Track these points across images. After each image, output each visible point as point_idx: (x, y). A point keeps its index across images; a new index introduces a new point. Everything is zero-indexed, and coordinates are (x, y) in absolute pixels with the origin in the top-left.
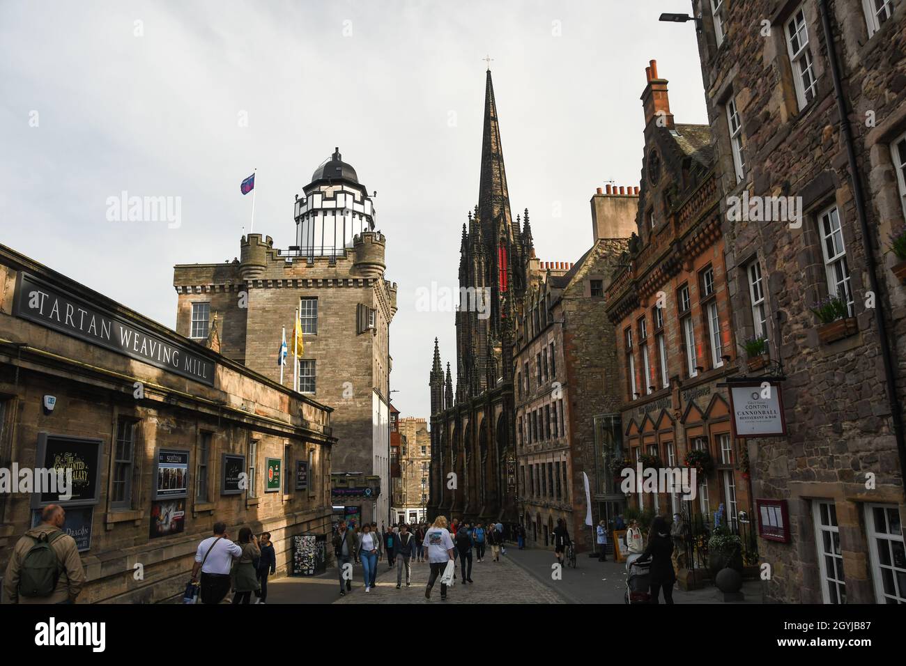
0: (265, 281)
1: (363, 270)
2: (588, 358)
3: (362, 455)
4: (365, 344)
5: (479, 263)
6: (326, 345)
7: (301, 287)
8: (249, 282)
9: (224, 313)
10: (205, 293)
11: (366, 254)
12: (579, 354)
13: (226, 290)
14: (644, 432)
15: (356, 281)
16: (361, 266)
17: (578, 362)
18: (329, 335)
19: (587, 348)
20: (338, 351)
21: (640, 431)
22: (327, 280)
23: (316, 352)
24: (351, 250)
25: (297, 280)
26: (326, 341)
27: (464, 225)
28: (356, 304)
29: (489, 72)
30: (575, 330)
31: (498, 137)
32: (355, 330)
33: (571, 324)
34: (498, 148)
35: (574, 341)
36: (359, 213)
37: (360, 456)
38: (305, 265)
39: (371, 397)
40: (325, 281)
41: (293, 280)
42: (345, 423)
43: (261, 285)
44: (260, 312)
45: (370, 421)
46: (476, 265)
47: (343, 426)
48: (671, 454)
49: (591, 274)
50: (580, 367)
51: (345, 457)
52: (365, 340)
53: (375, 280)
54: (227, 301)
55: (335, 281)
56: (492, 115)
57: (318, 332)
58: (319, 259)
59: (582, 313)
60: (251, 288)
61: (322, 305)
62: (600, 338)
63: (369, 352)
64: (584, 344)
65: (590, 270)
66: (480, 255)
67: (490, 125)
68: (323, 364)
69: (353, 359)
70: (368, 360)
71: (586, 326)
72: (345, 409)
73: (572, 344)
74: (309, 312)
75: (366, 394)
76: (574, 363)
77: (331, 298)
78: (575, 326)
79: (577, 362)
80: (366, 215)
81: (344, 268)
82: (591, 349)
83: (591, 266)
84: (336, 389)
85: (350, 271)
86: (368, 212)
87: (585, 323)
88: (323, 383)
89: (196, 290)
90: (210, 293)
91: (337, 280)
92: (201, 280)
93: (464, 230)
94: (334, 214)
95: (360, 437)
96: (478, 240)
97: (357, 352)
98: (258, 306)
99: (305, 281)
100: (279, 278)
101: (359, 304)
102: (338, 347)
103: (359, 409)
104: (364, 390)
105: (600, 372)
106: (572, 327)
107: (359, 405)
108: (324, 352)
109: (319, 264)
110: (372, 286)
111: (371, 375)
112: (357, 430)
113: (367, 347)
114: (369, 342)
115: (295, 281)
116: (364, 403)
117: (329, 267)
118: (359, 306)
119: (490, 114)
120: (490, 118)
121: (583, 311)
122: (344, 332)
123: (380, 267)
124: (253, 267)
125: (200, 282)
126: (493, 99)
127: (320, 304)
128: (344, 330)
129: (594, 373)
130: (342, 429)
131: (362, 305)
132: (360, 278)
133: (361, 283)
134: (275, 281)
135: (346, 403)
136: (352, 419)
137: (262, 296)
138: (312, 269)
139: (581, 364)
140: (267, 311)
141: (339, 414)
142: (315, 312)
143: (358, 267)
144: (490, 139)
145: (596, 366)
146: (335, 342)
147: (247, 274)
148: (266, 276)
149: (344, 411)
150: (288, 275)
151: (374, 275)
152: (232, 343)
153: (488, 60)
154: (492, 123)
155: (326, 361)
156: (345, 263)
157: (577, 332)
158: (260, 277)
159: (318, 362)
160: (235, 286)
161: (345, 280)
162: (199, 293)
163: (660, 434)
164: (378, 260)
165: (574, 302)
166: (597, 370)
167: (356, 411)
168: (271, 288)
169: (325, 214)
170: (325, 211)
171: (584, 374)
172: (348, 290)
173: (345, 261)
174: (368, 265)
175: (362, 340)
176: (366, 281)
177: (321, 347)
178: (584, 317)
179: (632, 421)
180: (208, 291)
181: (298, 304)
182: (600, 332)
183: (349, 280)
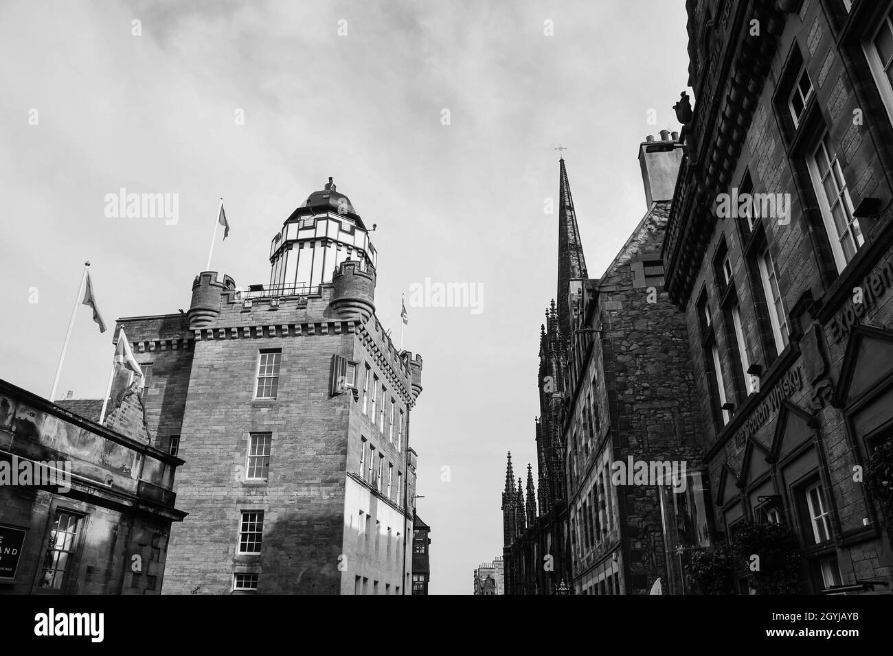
0: (216, 330)
1: (340, 310)
2: (646, 385)
3: (326, 570)
4: (339, 409)
5: (558, 363)
6: (287, 412)
7: (260, 337)
8: (196, 332)
9: (168, 376)
10: (150, 351)
11: (345, 289)
12: (632, 378)
13: (174, 347)
14: (749, 483)
15: (331, 325)
16: (338, 305)
17: (630, 391)
18: (292, 399)
19: (643, 368)
20: (302, 421)
21: (741, 484)
22: (294, 325)
23: (273, 422)
24: (327, 286)
25: (255, 327)
26: (287, 406)
27: (543, 326)
28: (331, 357)
29: (562, 161)
30: (621, 339)
31: (575, 227)
32: (327, 391)
33: (614, 330)
34: (575, 238)
35: (620, 358)
36: (346, 245)
37: (322, 572)
38: (268, 307)
39: (343, 485)
40: (291, 327)
41: (250, 327)
42: (304, 523)
43: (212, 336)
44: (208, 370)
45: (341, 520)
46: (554, 365)
47: (302, 527)
48: (817, 513)
49: (644, 252)
50: (633, 400)
51: (301, 573)
52: (340, 405)
53: (357, 323)
54: (174, 360)
55: (305, 327)
56: (567, 204)
57: (278, 395)
58: (287, 299)
59: (633, 313)
60: (199, 340)
61: (286, 359)
62: (666, 351)
63: (344, 421)
64: (639, 361)
65: (641, 247)
66: (558, 354)
67: (566, 214)
68: (281, 439)
69: (322, 431)
70: (342, 432)
71: (640, 332)
72: (306, 502)
73: (617, 363)
74: (269, 370)
75: (337, 481)
76: (622, 394)
77: (299, 349)
78: (620, 334)
79: (627, 392)
80: (357, 249)
81: (317, 310)
82: (650, 369)
83: (643, 242)
84: (297, 474)
85: (325, 312)
86: (360, 244)
87: (637, 328)
88: (279, 465)
89: (139, 347)
90: (154, 351)
91: (307, 325)
92: (146, 334)
93: (543, 331)
94: (312, 246)
95: (324, 543)
96: (555, 338)
97: (327, 421)
98: (206, 363)
99: (266, 328)
100: (234, 325)
101: (334, 355)
102: (302, 415)
103: (326, 502)
104: (334, 476)
105: (670, 408)
106: (614, 334)
107: (325, 497)
108: (283, 422)
109: (286, 305)
110: (352, 332)
111: (345, 453)
112: (321, 534)
113: (342, 414)
114: (345, 407)
115: (253, 329)
116: (332, 494)
117: (297, 308)
118: (335, 358)
119: (565, 203)
120: (565, 207)
121: (633, 309)
122: (312, 395)
123: (363, 305)
124: (201, 313)
125: (144, 338)
126: (568, 188)
127: (284, 357)
128: (312, 391)
129: (658, 409)
130: (300, 532)
131: (337, 356)
132: (337, 321)
133: (338, 327)
134: (228, 330)
135: (307, 493)
136: (316, 516)
137: (212, 349)
138: (275, 313)
139: (634, 395)
140: (216, 370)
141: (297, 510)
142: (277, 370)
143: (334, 306)
144: (567, 229)
145: (662, 398)
146: (299, 408)
147: (194, 322)
148: (218, 323)
149: (304, 505)
150: (246, 321)
151: (355, 317)
152: (173, 414)
153: (561, 149)
154: (568, 213)
155: (285, 434)
156: (319, 302)
157: (624, 342)
158: (210, 326)
159: (274, 436)
160: (185, 341)
161: (318, 325)
162: (142, 352)
163: (782, 470)
164: (361, 295)
165: (617, 297)
166: (665, 404)
167: (321, 505)
168: (223, 339)
169: (301, 247)
170: (301, 242)
171: (641, 411)
172: (322, 338)
173: (318, 300)
174: (346, 302)
175: (335, 404)
176: (344, 325)
177: (280, 415)
178: (635, 319)
179: (726, 470)
180: (152, 349)
181: (255, 358)
182: (666, 341)
183: (323, 325)
